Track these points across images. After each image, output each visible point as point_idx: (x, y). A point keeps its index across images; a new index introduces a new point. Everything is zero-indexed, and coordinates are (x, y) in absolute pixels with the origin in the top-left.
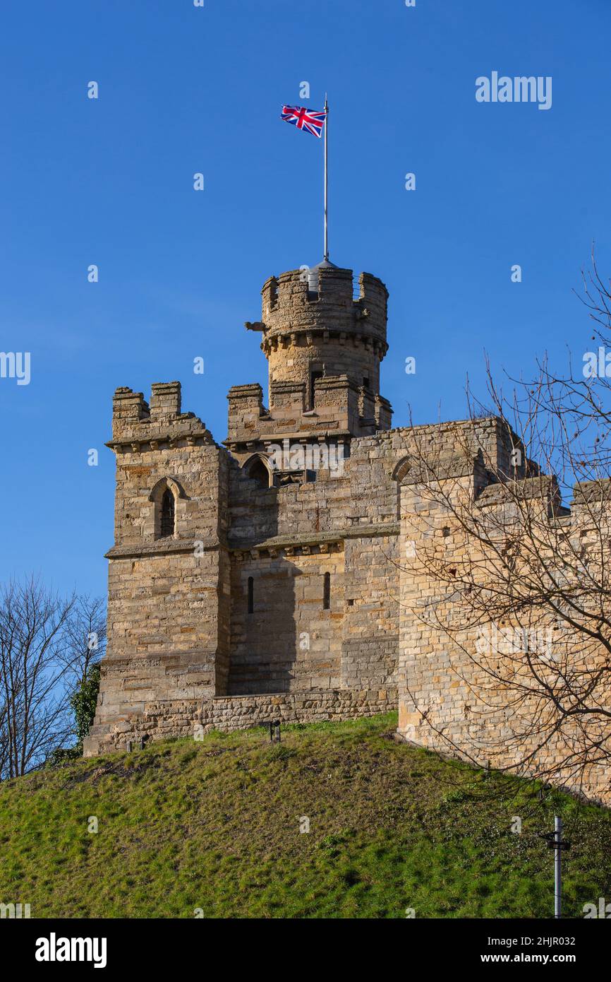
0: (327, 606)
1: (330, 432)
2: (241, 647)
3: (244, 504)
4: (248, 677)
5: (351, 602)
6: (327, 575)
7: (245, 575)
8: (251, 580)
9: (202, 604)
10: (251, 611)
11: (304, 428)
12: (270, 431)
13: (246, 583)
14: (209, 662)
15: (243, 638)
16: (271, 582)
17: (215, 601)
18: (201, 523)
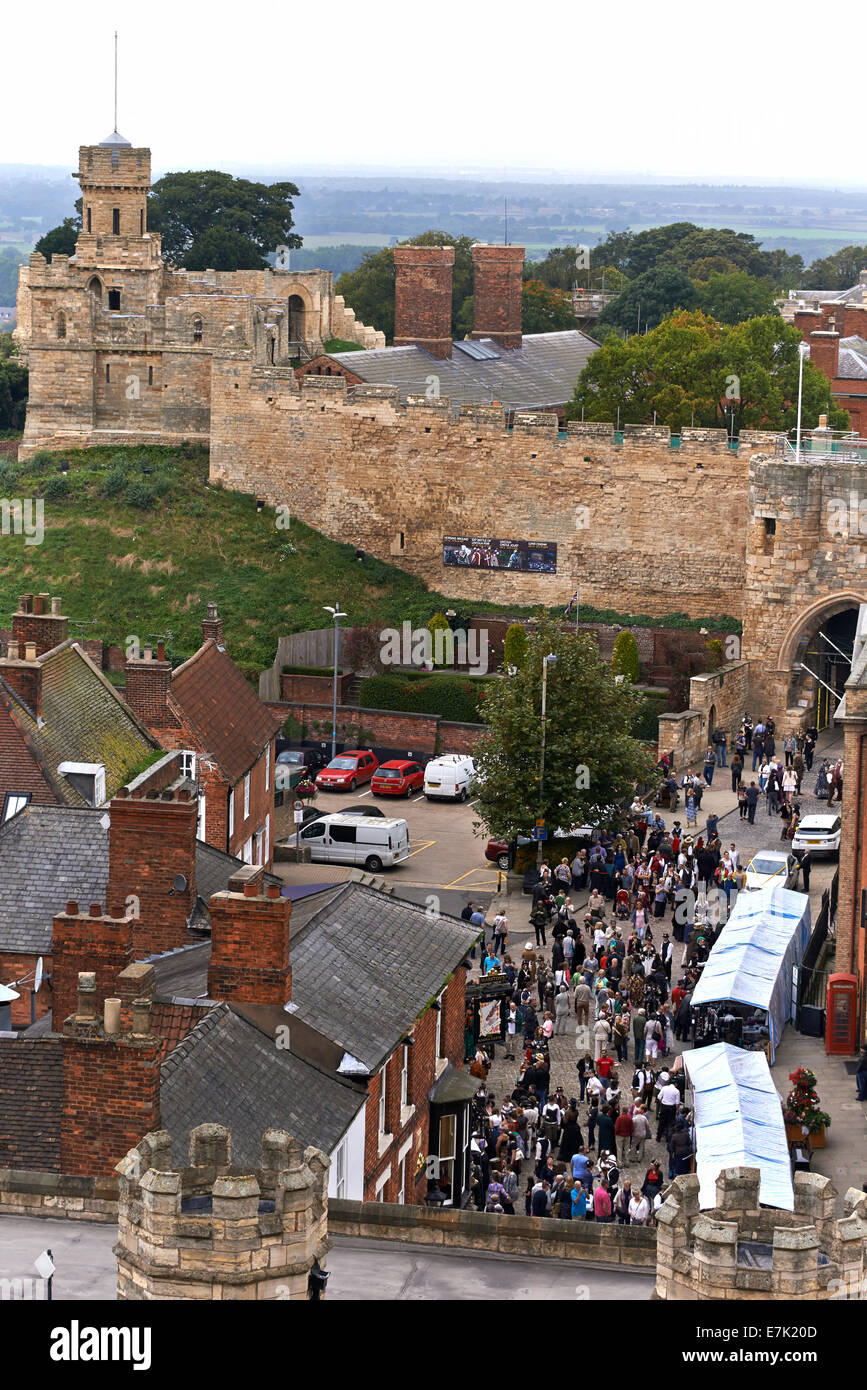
0: (151, 383)
1: (137, 267)
2: (103, 401)
3: (105, 324)
4: (107, 417)
5: (166, 386)
6: (151, 368)
7: (105, 362)
8: (108, 365)
9: (83, 380)
10: (108, 381)
11: (123, 263)
12: (102, 262)
13: (105, 367)
14: (90, 412)
15: (104, 396)
16: (120, 368)
17: (91, 379)
18: (83, 335)
